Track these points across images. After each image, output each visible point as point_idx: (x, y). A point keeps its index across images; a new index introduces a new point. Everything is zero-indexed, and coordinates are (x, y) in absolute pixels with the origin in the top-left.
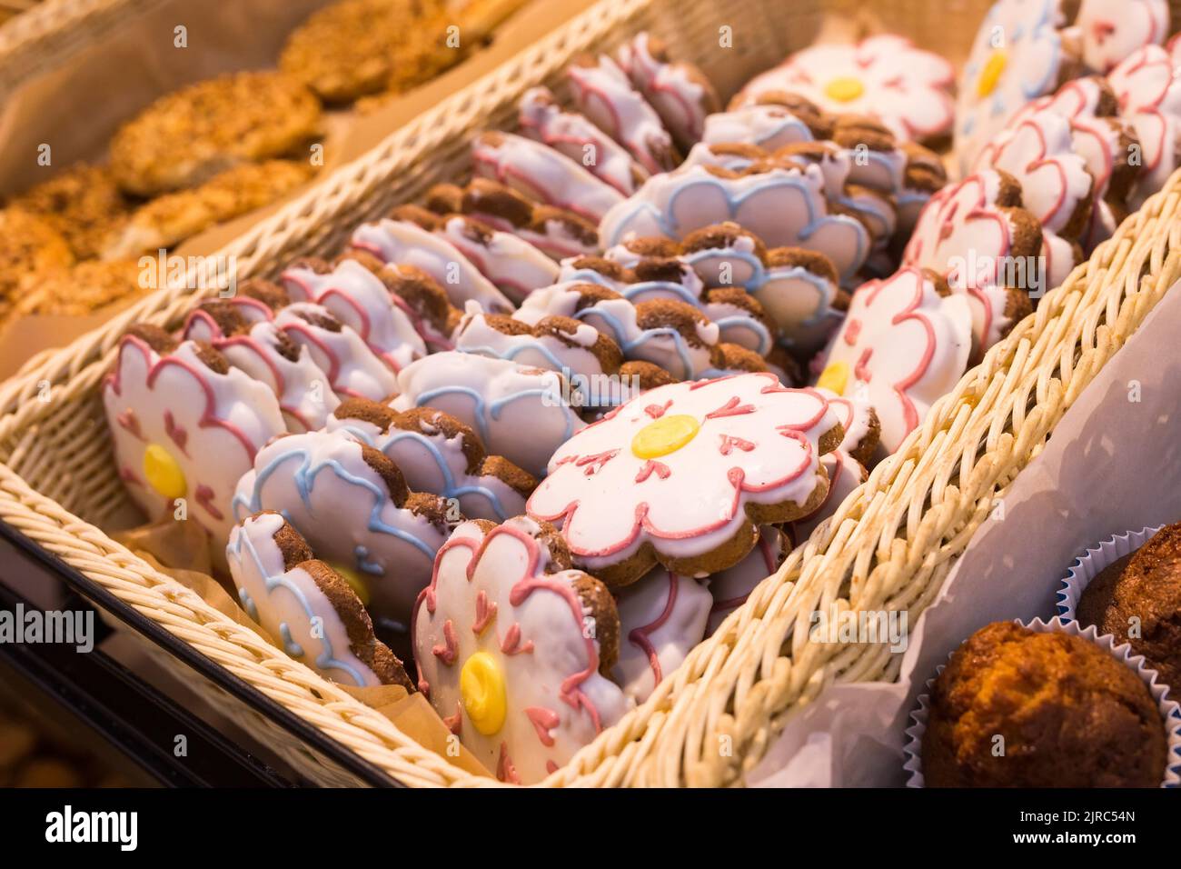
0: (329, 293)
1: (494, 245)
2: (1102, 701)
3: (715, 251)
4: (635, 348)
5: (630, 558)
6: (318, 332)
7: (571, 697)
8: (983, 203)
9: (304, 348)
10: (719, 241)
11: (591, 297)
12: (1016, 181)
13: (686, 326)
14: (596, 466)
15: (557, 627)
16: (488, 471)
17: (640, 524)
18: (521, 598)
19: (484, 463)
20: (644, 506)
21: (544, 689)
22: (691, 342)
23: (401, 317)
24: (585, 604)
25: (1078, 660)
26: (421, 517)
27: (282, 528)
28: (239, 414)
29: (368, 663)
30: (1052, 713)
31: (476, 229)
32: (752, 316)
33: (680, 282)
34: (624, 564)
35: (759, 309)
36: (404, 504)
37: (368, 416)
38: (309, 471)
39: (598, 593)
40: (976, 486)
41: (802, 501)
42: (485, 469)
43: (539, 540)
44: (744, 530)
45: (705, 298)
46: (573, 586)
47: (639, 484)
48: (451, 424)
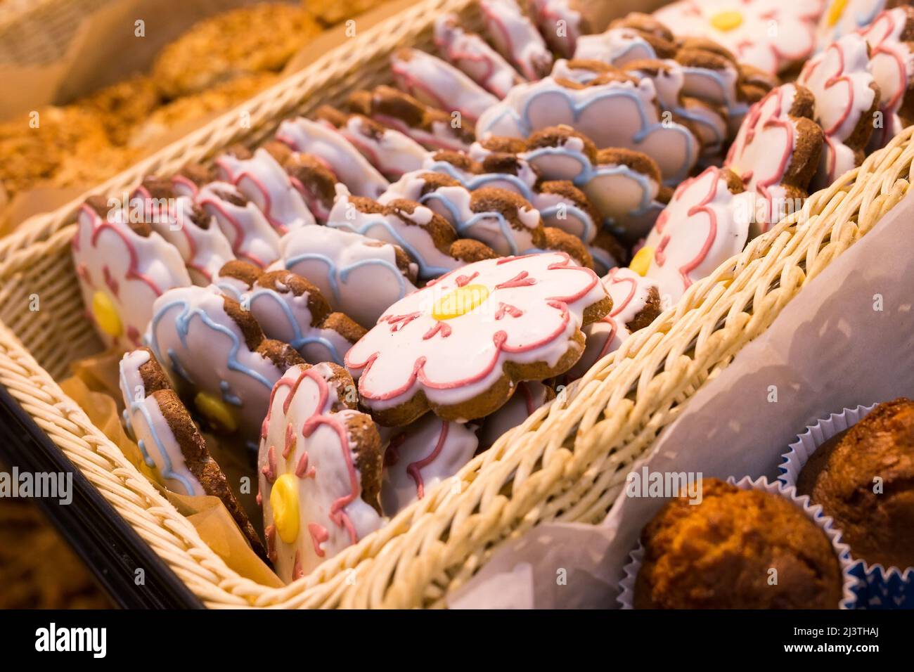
0: (243, 176)
1: (385, 141)
2: (782, 555)
3: (549, 149)
4: (469, 228)
5: (406, 403)
6: (228, 207)
7: (337, 517)
8: (778, 113)
9: (214, 219)
10: (553, 141)
11: (433, 184)
12: (810, 94)
13: (510, 211)
14: (400, 324)
15: (330, 457)
16: (328, 325)
17: (416, 375)
18: (311, 429)
19: (328, 318)
20: (422, 359)
21: (320, 509)
22: (514, 225)
23: (297, 197)
24: (352, 439)
25: (767, 517)
26: (268, 360)
27: (147, 362)
28: (156, 270)
29: (198, 477)
30: (733, 563)
31: (370, 127)
32: (576, 206)
33: (516, 174)
34: (401, 407)
35: (583, 199)
36: (257, 348)
37: (240, 275)
38: (186, 318)
39: (365, 430)
40: (704, 357)
41: (553, 363)
42: (327, 323)
43: (330, 383)
44: (499, 385)
45: (537, 188)
46: (346, 424)
47: (425, 341)
48: (300, 284)
